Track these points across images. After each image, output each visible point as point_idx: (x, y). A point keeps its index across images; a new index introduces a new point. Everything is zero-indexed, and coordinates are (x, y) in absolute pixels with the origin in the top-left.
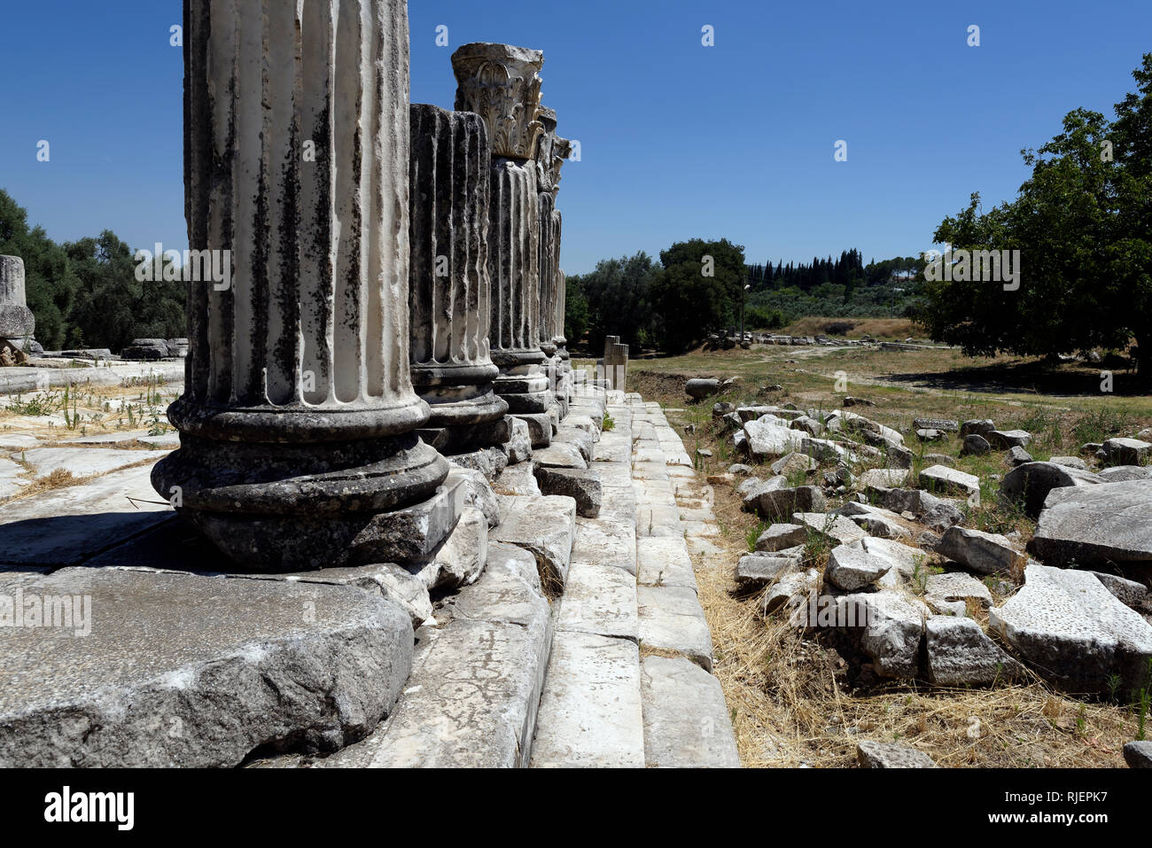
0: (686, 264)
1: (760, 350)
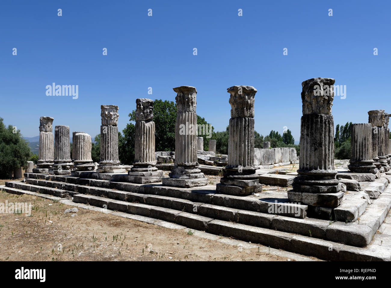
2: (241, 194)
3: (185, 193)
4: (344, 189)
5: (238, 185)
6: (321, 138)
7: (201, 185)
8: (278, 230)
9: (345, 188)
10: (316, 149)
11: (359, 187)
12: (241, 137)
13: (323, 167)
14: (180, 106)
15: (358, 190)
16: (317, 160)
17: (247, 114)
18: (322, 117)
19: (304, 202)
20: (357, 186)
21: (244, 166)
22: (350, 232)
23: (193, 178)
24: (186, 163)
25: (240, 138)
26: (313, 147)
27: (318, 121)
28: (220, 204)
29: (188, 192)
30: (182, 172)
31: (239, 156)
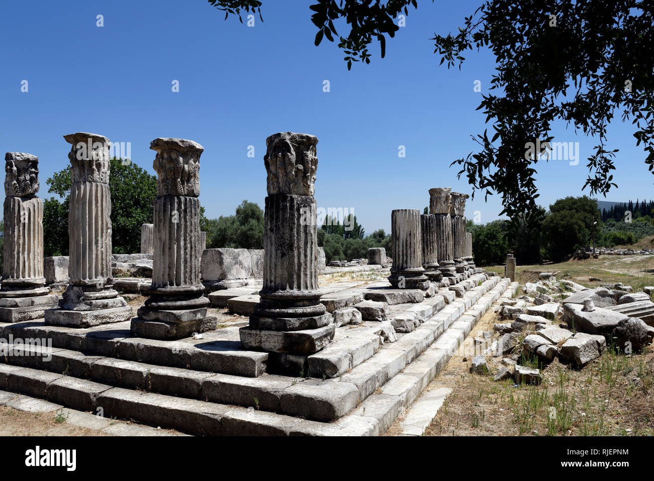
0: (562, 212)
1: (604, 259)
2: (169, 336)
3: (75, 338)
4: (356, 318)
5: (165, 319)
6: (291, 236)
7: (116, 321)
8: (209, 401)
9: (359, 316)
10: (283, 255)
11: (383, 314)
12: (172, 232)
13: (295, 286)
14: (77, 170)
15: (381, 319)
16: (286, 273)
17: (183, 189)
18: (292, 199)
19: (263, 347)
20: (380, 313)
21: (177, 285)
22: (313, 397)
23: (97, 308)
24: (87, 281)
25: (170, 233)
26: (279, 252)
27: (287, 206)
28: (130, 357)
29: (81, 336)
30: (79, 297)
31: (168, 267)
